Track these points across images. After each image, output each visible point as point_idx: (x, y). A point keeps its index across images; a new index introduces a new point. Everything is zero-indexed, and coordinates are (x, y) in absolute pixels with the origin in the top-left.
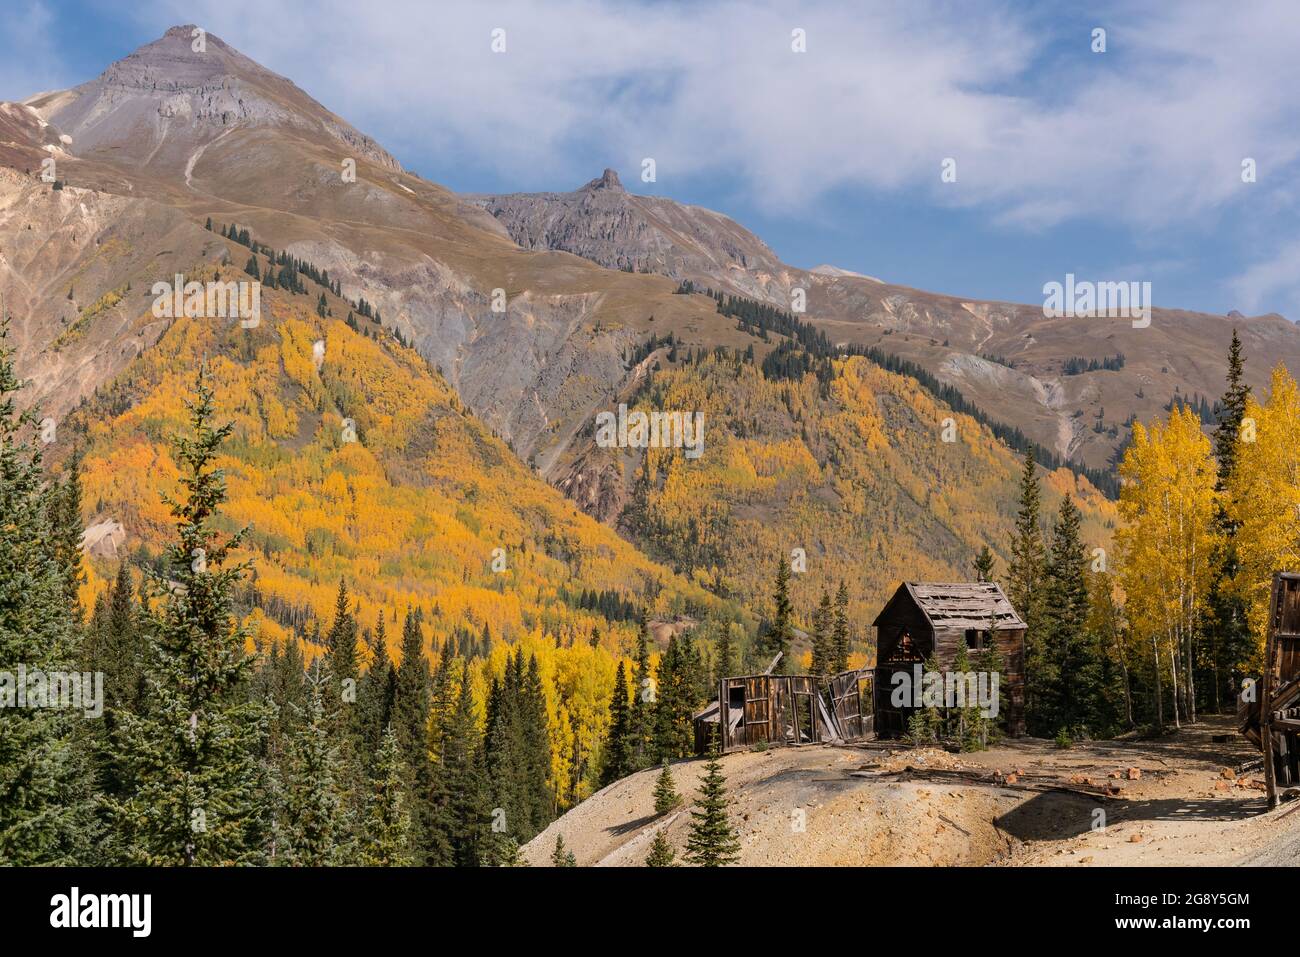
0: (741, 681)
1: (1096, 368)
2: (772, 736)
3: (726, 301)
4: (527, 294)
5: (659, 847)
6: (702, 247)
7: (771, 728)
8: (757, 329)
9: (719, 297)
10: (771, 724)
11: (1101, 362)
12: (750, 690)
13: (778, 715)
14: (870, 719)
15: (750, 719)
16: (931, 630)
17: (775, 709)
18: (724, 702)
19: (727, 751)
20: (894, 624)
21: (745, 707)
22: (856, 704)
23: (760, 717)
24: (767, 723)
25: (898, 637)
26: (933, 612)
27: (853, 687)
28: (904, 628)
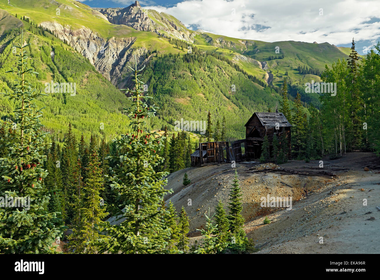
0: (206, 144)
1: (276, 59)
3: (171, 39)
4: (114, 38)
6: (164, 24)
8: (181, 48)
9: (170, 38)
11: (277, 57)
12: (208, 147)
13: (217, 154)
14: (244, 155)
15: (209, 155)
16: (264, 127)
17: (216, 152)
18: (201, 150)
19: (202, 165)
20: (251, 126)
21: (207, 152)
22: (240, 150)
23: (212, 155)
24: (214, 157)
25: (253, 130)
26: (264, 122)
27: (239, 145)
28: (255, 127)
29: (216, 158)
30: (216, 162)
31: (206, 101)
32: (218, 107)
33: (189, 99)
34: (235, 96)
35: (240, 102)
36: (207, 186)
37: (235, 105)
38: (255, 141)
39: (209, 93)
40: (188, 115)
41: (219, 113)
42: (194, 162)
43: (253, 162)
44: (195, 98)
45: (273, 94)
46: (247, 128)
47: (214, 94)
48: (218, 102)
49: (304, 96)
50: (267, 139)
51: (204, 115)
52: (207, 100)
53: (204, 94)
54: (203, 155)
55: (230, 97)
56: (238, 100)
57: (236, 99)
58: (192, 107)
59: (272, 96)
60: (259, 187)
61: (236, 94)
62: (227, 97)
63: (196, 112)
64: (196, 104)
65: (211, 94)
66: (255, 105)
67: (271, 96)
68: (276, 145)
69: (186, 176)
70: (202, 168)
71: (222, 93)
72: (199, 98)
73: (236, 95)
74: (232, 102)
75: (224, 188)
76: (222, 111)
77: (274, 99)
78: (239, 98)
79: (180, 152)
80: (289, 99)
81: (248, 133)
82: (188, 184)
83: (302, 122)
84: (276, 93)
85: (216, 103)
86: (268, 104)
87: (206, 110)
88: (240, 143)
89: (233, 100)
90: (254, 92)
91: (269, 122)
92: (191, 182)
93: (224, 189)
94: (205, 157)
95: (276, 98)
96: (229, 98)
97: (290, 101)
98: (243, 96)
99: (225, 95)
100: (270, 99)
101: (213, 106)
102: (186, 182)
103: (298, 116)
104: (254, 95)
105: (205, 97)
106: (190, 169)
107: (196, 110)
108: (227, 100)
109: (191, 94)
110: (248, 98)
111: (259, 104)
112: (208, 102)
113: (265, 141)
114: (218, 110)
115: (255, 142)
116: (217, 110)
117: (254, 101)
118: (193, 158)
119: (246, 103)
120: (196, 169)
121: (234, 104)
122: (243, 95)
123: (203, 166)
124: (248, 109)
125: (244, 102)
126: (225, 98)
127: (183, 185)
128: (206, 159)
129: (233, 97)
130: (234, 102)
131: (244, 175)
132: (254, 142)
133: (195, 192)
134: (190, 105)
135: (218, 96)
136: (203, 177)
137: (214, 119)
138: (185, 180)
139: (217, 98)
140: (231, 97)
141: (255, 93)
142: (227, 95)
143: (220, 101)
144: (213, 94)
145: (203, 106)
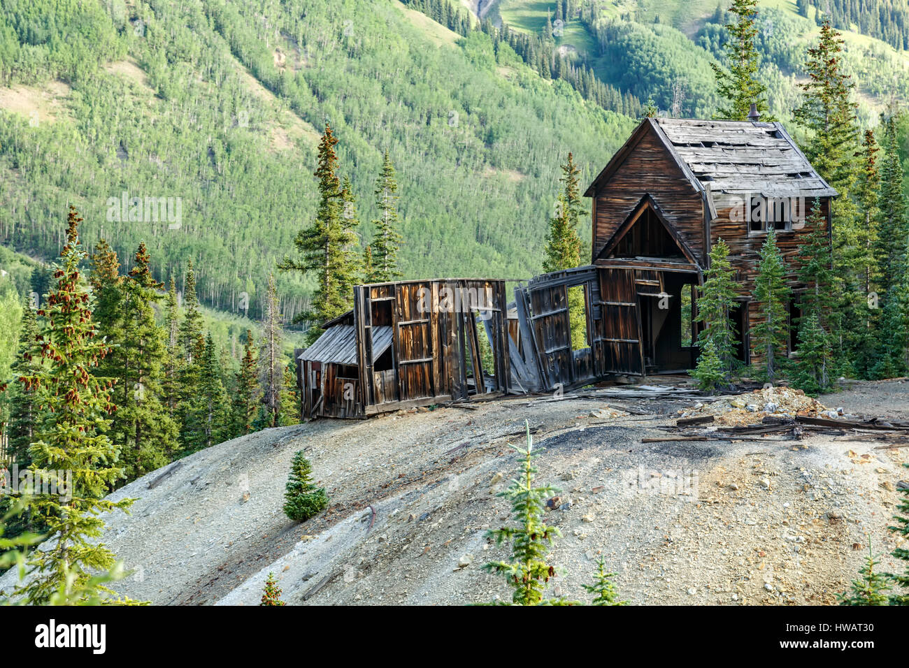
0: (390, 290)
2: (437, 385)
5: (270, 588)
7: (436, 371)
10: (436, 365)
12: (402, 306)
13: (446, 349)
14: (584, 353)
15: (404, 356)
16: (700, 197)
17: (442, 338)
18: (363, 326)
19: (370, 410)
20: (626, 192)
21: (395, 334)
22: (562, 328)
23: (418, 351)
24: (430, 363)
25: (633, 214)
26: (699, 169)
27: (557, 298)
28: (646, 198)
29: (442, 369)
30: (442, 390)
31: (153, 101)
32: (220, 137)
33: (61, 89)
34: (308, 78)
35: (337, 107)
36: (475, 518)
37: (309, 126)
38: (648, 275)
39: (170, 61)
40: (57, 176)
41: (224, 165)
42: (317, 392)
43: (658, 390)
44: (94, 89)
45: (504, 71)
46: (599, 207)
47: (198, 66)
48: (221, 110)
49: (662, 82)
50: (727, 265)
51: (142, 177)
52: (161, 96)
53: (143, 66)
54: (377, 352)
55: (281, 80)
56: (322, 98)
57: (315, 92)
58: (76, 134)
59: (501, 79)
60: (786, 514)
61: (316, 66)
62: (266, 85)
63: (100, 161)
64: (97, 120)
65: (181, 63)
66: (412, 128)
67: (495, 81)
68: (778, 295)
69: (300, 467)
70: (372, 424)
71: (241, 60)
72: (118, 89)
73: (314, 72)
74: (294, 107)
75: (583, 521)
76: (239, 159)
77: (509, 96)
78: (331, 87)
79: (150, 353)
80: (585, 97)
81: (606, 230)
82: (315, 512)
83: (850, 178)
84: (521, 66)
85: (205, 111)
86: (483, 122)
87: (156, 153)
88: (561, 286)
89: (298, 98)
90: (405, 58)
91: (722, 169)
92: (333, 502)
93: (584, 530)
94: (384, 363)
95: (519, 89)
96: (275, 88)
97: (594, 105)
98: (352, 78)
99: (255, 73)
100: (492, 94)
101: (192, 127)
102: (308, 503)
103: (827, 150)
104: (408, 73)
105: (148, 83)
106: (298, 433)
107: (102, 149)
108: (267, 96)
109: (74, 67)
110: (378, 87)
111: (434, 123)
112: (162, 110)
113: (713, 275)
114: (219, 150)
115: (648, 282)
116: (212, 153)
117: (410, 105)
118: (312, 374)
119: (365, 113)
120: (334, 433)
121: (306, 117)
122: (350, 70)
123: (373, 416)
124: (378, 146)
125: (356, 109)
126: (252, 86)
127: (285, 519)
128: (389, 374)
129: (297, 80)
130: (305, 107)
131: (684, 450)
132: (640, 281)
133: (398, 553)
134: (69, 122)
135: (218, 75)
136: (400, 470)
137: (200, 199)
138: (296, 489)
139: (211, 88)
140: (289, 86)
141: (411, 61)
142: (263, 69)
143: (227, 105)
144: (190, 66)
145: (138, 131)
